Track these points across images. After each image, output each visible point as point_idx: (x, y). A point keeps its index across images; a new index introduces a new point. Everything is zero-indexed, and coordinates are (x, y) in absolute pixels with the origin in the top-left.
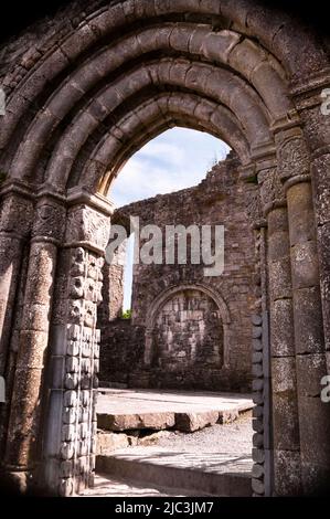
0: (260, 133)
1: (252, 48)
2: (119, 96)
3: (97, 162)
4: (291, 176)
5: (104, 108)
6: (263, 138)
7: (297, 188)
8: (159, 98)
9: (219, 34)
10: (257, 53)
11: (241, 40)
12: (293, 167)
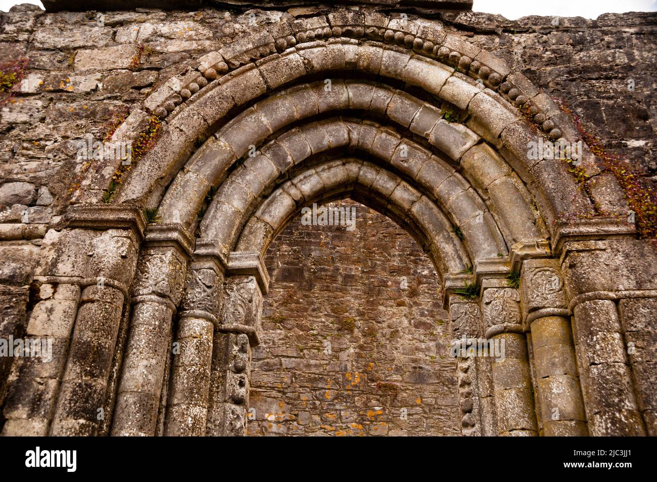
0: (486, 246)
1: (492, 156)
2: (309, 149)
3: (267, 223)
4: (544, 307)
5: (289, 159)
6: (490, 253)
7: (550, 320)
8: (348, 162)
9: (451, 125)
10: (499, 165)
11: (479, 143)
12: (546, 299)
